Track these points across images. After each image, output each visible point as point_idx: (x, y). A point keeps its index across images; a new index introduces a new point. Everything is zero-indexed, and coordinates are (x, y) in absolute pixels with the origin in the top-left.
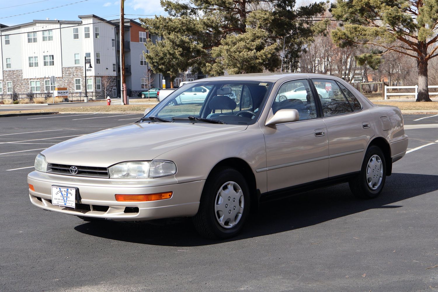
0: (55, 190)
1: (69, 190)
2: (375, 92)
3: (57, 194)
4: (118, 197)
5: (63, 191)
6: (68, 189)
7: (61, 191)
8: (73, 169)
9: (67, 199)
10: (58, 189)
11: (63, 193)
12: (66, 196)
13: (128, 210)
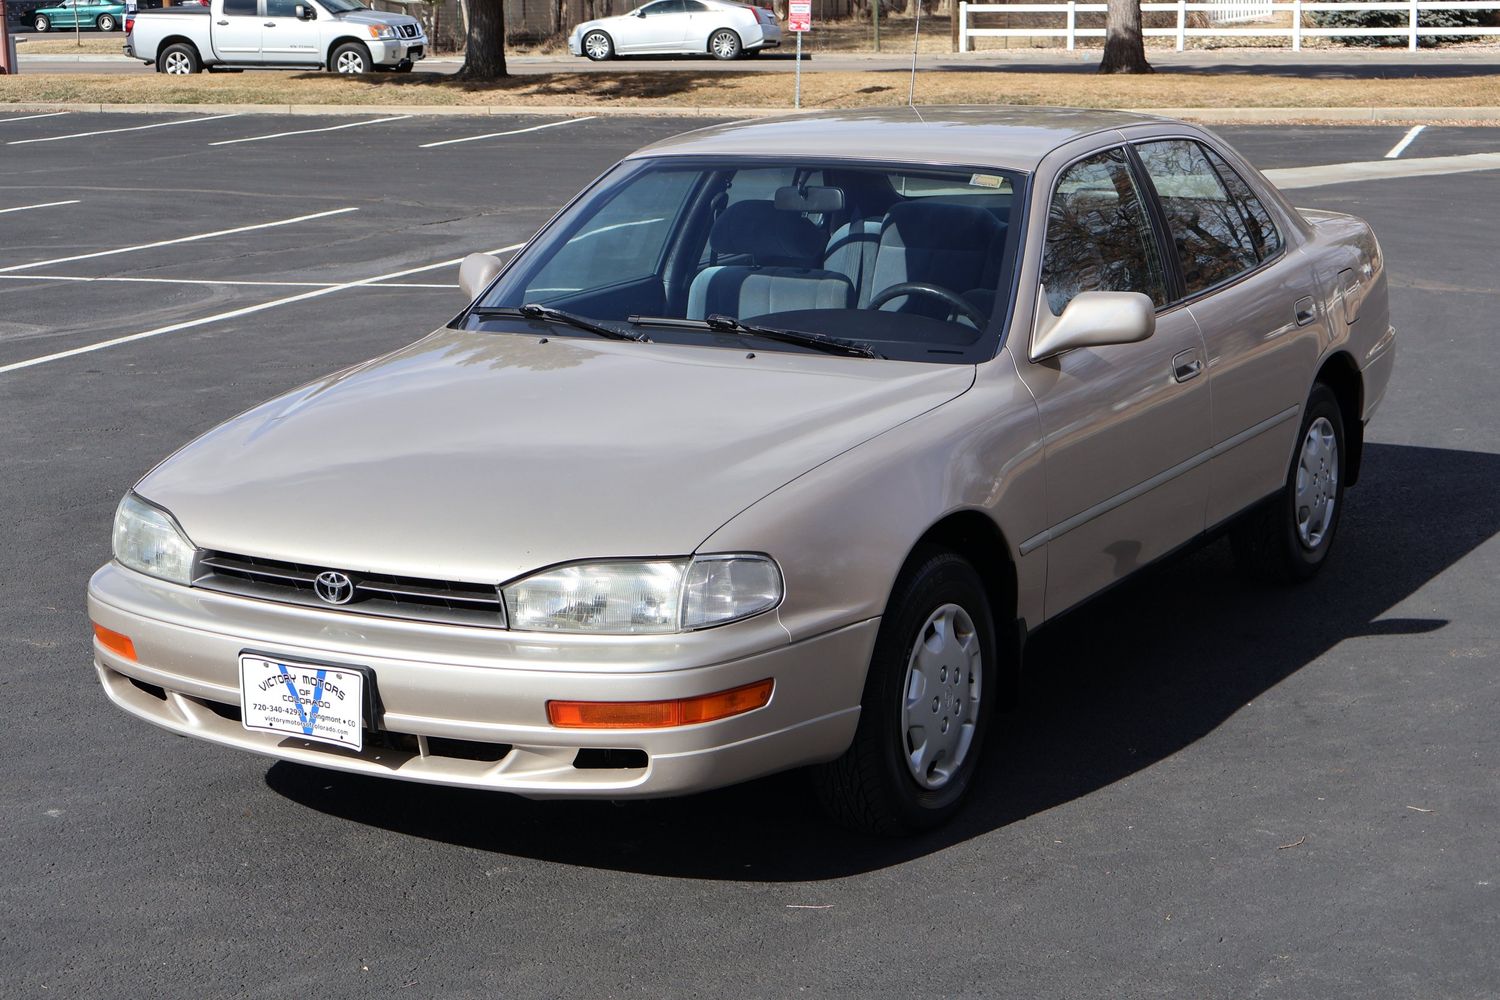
0: (254, 671)
1: (330, 677)
2: (899, 12)
3: (267, 685)
4: (555, 711)
5: (299, 680)
6: (322, 673)
7: (287, 679)
8: (333, 580)
9: (315, 710)
10: (274, 670)
11: (299, 685)
12: (311, 697)
13: (590, 759)
